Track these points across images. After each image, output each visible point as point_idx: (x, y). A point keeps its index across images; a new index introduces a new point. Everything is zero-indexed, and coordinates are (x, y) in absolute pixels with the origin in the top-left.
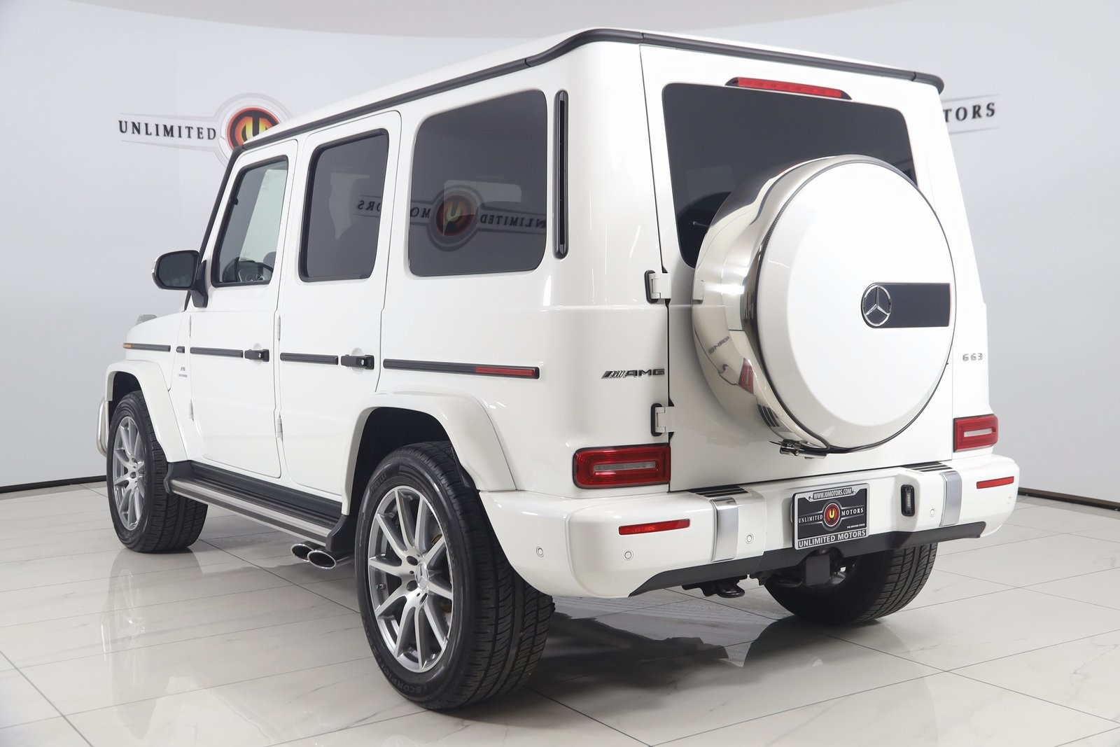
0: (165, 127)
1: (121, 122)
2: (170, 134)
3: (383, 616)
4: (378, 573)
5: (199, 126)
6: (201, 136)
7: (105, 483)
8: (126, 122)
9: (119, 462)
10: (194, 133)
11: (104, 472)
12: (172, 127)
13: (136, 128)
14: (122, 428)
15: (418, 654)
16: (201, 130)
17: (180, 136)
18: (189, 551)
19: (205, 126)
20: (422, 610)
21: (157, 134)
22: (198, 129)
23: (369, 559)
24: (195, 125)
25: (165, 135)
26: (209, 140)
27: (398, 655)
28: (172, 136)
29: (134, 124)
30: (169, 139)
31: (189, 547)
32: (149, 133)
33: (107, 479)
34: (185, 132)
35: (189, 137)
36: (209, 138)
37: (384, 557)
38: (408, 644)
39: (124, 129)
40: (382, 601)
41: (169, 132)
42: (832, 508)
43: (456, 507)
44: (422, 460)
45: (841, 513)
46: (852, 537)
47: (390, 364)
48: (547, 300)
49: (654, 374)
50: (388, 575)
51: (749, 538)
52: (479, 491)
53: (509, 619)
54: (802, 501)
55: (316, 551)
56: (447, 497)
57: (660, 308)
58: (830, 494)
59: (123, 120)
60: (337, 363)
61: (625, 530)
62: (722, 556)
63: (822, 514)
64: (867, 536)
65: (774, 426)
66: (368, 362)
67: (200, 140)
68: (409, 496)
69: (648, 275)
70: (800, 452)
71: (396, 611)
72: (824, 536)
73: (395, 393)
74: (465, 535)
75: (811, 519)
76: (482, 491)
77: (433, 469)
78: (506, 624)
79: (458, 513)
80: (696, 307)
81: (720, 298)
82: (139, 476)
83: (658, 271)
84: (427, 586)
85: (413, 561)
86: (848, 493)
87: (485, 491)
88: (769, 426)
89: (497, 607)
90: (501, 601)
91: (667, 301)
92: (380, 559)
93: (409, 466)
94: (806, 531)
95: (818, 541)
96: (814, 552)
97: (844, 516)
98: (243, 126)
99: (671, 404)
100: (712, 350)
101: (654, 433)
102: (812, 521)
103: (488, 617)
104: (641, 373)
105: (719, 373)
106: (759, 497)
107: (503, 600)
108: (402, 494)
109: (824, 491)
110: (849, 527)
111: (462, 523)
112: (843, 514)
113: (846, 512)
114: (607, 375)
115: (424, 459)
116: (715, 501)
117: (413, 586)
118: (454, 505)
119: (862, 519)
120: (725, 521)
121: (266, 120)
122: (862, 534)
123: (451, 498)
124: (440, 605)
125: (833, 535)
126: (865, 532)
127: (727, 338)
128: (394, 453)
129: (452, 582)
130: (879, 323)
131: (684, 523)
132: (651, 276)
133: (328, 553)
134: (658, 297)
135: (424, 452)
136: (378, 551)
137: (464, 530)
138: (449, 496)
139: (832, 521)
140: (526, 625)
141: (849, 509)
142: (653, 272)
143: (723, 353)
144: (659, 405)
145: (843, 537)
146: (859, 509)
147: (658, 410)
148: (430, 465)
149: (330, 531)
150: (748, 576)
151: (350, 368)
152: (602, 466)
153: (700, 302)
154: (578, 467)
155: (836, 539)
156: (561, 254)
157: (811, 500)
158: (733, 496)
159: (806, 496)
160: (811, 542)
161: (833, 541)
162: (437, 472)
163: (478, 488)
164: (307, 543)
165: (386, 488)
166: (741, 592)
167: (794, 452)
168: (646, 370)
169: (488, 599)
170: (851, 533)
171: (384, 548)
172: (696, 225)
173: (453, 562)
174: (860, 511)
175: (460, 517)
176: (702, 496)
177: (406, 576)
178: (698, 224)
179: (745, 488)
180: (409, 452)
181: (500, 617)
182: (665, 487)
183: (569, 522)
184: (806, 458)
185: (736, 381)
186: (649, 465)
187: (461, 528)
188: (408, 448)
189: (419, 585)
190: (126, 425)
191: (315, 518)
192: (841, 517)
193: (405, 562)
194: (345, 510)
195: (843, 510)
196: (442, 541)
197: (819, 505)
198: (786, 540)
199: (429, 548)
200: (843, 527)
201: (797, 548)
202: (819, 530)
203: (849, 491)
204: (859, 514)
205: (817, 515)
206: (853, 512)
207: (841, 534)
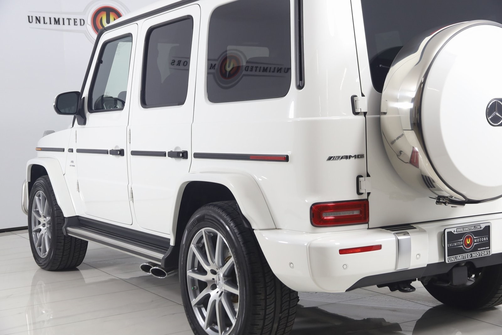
0: (55, 19)
1: (29, 17)
2: (58, 23)
3: (196, 306)
4: (193, 280)
5: (75, 18)
6: (76, 24)
7: (27, 230)
8: (32, 17)
9: (35, 218)
10: (72, 22)
11: (26, 224)
12: (59, 19)
13: (38, 20)
14: (36, 198)
15: (218, 328)
16: (76, 20)
17: (64, 24)
18: (77, 270)
19: (78, 18)
20: (220, 301)
21: (50, 23)
22: (74, 19)
23: (188, 272)
24: (72, 17)
25: (55, 24)
26: (81, 26)
27: (207, 328)
28: (59, 24)
29: (36, 18)
30: (57, 26)
31: (77, 267)
32: (46, 22)
33: (28, 228)
34: (66, 22)
35: (69, 24)
36: (81, 25)
37: (197, 270)
38: (212, 322)
39: (31, 21)
40: (195, 296)
41: (57, 22)
42: (468, 237)
43: (240, 239)
44: (219, 212)
45: (474, 241)
46: (481, 255)
47: (197, 156)
48: (291, 114)
49: (358, 157)
50: (199, 281)
51: (418, 256)
52: (254, 229)
53: (273, 306)
54: (450, 233)
55: (155, 268)
56: (234, 234)
57: (361, 118)
58: (467, 229)
59: (30, 16)
60: (165, 156)
61: (342, 252)
62: (401, 267)
63: (462, 241)
64: (491, 254)
65: (432, 187)
66: (184, 155)
67: (75, 26)
68: (211, 234)
69: (353, 98)
70: (449, 203)
71: (204, 302)
72: (464, 255)
73: (200, 172)
74: (246, 256)
75: (455, 244)
76: (256, 230)
77: (225, 217)
78: (271, 309)
79: (241, 243)
80: (383, 117)
81: (397, 111)
82: (47, 226)
83: (359, 95)
84: (223, 287)
85: (214, 272)
86: (478, 229)
87: (257, 230)
88: (429, 187)
89: (266, 299)
90: (268, 295)
91: (365, 114)
92: (194, 271)
93: (211, 216)
94: (453, 252)
95: (460, 258)
96: (457, 265)
97: (476, 243)
98: (100, 18)
99: (368, 175)
100: (393, 142)
101: (359, 193)
102: (456, 246)
103: (260, 305)
104: (350, 157)
105: (398, 156)
106: (424, 231)
107: (269, 295)
108: (207, 233)
109: (463, 227)
110: (479, 249)
111: (243, 249)
112: (475, 241)
113: (477, 240)
114: (330, 159)
115: (219, 211)
116: (397, 233)
117: (214, 287)
118: (239, 238)
119: (487, 244)
120: (403, 246)
121: (114, 13)
122: (487, 253)
123: (237, 234)
124: (231, 298)
125: (469, 254)
126: (489, 252)
127: (403, 135)
128: (202, 208)
129: (238, 284)
130: (497, 123)
131: (379, 247)
132: (355, 98)
133: (162, 268)
134: (359, 111)
135: (219, 207)
136: (193, 267)
137: (245, 253)
138: (235, 233)
139: (468, 245)
140: (283, 309)
141: (479, 238)
142: (356, 96)
143: (400, 144)
144: (361, 176)
145: (476, 255)
146: (485, 238)
147: (361, 179)
148: (223, 215)
149: (164, 255)
150: (417, 279)
151: (173, 158)
152: (328, 214)
153: (385, 113)
154: (313, 214)
155: (471, 257)
156: (300, 87)
157: (455, 233)
158: (408, 231)
159: (452, 230)
160: (456, 259)
161: (469, 258)
162: (228, 219)
163: (253, 228)
164: (149, 263)
165: (197, 229)
166: (413, 289)
167: (445, 203)
168: (353, 155)
169: (260, 294)
170: (480, 253)
171: (196, 264)
172: (381, 67)
173: (239, 272)
174: (486, 239)
175: (242, 245)
176: (389, 231)
177: (210, 281)
178: (383, 66)
179: (415, 226)
180: (211, 207)
181: (267, 305)
182: (366, 226)
183: (309, 247)
184: (452, 207)
185: (408, 161)
186: (356, 213)
187: (243, 252)
188: (211, 204)
189: (218, 286)
190: (39, 196)
191: (154, 248)
192: (474, 243)
193: (209, 273)
194: (172, 243)
195: (475, 239)
196: (232, 260)
197: (460, 236)
198: (440, 257)
199: (224, 264)
200: (475, 249)
201: (447, 262)
202: (461, 251)
203: (479, 227)
204: (485, 241)
205: (459, 242)
206: (481, 240)
207: (474, 254)
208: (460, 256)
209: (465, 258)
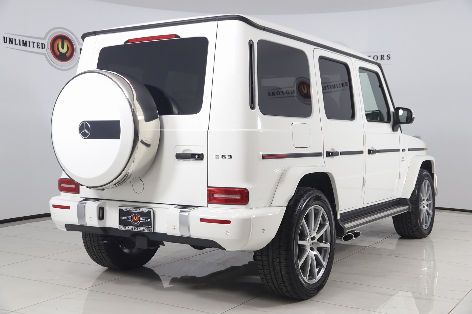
0: (23, 41)
1: (4, 37)
2: (25, 45)
6: (39, 47)
10: (36, 45)
12: (26, 42)
13: (11, 41)
16: (39, 44)
17: (29, 46)
21: (20, 44)
22: (38, 43)
24: (36, 41)
25: (23, 45)
26: (42, 49)
29: (10, 39)
30: (25, 47)
32: (16, 43)
34: (31, 44)
35: (34, 46)
36: (42, 48)
39: (6, 41)
42: (135, 216)
46: (145, 231)
54: (121, 210)
58: (134, 210)
63: (131, 217)
64: (152, 231)
67: (38, 49)
72: (132, 227)
75: (126, 219)
95: (129, 228)
97: (141, 221)
98: (57, 43)
109: (131, 208)
110: (144, 226)
112: (141, 219)
113: (142, 219)
119: (152, 224)
122: (150, 230)
125: (136, 228)
139: (136, 221)
145: (141, 229)
155: (137, 229)
157: (126, 211)
159: (123, 208)
160: (126, 228)
161: (136, 230)
170: (144, 229)
174: (149, 220)
195: (141, 218)
197: (129, 213)
200: (141, 225)
201: (119, 228)
202: (130, 224)
203: (143, 210)
204: (148, 221)
205: (129, 217)
206: (145, 219)
207: (139, 228)
208: (129, 227)
209: (133, 229)
